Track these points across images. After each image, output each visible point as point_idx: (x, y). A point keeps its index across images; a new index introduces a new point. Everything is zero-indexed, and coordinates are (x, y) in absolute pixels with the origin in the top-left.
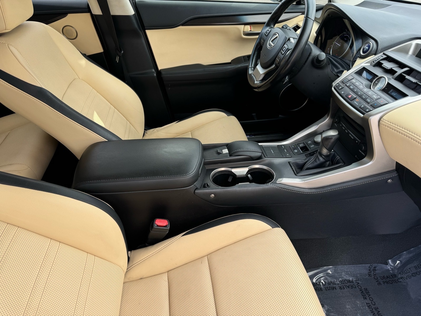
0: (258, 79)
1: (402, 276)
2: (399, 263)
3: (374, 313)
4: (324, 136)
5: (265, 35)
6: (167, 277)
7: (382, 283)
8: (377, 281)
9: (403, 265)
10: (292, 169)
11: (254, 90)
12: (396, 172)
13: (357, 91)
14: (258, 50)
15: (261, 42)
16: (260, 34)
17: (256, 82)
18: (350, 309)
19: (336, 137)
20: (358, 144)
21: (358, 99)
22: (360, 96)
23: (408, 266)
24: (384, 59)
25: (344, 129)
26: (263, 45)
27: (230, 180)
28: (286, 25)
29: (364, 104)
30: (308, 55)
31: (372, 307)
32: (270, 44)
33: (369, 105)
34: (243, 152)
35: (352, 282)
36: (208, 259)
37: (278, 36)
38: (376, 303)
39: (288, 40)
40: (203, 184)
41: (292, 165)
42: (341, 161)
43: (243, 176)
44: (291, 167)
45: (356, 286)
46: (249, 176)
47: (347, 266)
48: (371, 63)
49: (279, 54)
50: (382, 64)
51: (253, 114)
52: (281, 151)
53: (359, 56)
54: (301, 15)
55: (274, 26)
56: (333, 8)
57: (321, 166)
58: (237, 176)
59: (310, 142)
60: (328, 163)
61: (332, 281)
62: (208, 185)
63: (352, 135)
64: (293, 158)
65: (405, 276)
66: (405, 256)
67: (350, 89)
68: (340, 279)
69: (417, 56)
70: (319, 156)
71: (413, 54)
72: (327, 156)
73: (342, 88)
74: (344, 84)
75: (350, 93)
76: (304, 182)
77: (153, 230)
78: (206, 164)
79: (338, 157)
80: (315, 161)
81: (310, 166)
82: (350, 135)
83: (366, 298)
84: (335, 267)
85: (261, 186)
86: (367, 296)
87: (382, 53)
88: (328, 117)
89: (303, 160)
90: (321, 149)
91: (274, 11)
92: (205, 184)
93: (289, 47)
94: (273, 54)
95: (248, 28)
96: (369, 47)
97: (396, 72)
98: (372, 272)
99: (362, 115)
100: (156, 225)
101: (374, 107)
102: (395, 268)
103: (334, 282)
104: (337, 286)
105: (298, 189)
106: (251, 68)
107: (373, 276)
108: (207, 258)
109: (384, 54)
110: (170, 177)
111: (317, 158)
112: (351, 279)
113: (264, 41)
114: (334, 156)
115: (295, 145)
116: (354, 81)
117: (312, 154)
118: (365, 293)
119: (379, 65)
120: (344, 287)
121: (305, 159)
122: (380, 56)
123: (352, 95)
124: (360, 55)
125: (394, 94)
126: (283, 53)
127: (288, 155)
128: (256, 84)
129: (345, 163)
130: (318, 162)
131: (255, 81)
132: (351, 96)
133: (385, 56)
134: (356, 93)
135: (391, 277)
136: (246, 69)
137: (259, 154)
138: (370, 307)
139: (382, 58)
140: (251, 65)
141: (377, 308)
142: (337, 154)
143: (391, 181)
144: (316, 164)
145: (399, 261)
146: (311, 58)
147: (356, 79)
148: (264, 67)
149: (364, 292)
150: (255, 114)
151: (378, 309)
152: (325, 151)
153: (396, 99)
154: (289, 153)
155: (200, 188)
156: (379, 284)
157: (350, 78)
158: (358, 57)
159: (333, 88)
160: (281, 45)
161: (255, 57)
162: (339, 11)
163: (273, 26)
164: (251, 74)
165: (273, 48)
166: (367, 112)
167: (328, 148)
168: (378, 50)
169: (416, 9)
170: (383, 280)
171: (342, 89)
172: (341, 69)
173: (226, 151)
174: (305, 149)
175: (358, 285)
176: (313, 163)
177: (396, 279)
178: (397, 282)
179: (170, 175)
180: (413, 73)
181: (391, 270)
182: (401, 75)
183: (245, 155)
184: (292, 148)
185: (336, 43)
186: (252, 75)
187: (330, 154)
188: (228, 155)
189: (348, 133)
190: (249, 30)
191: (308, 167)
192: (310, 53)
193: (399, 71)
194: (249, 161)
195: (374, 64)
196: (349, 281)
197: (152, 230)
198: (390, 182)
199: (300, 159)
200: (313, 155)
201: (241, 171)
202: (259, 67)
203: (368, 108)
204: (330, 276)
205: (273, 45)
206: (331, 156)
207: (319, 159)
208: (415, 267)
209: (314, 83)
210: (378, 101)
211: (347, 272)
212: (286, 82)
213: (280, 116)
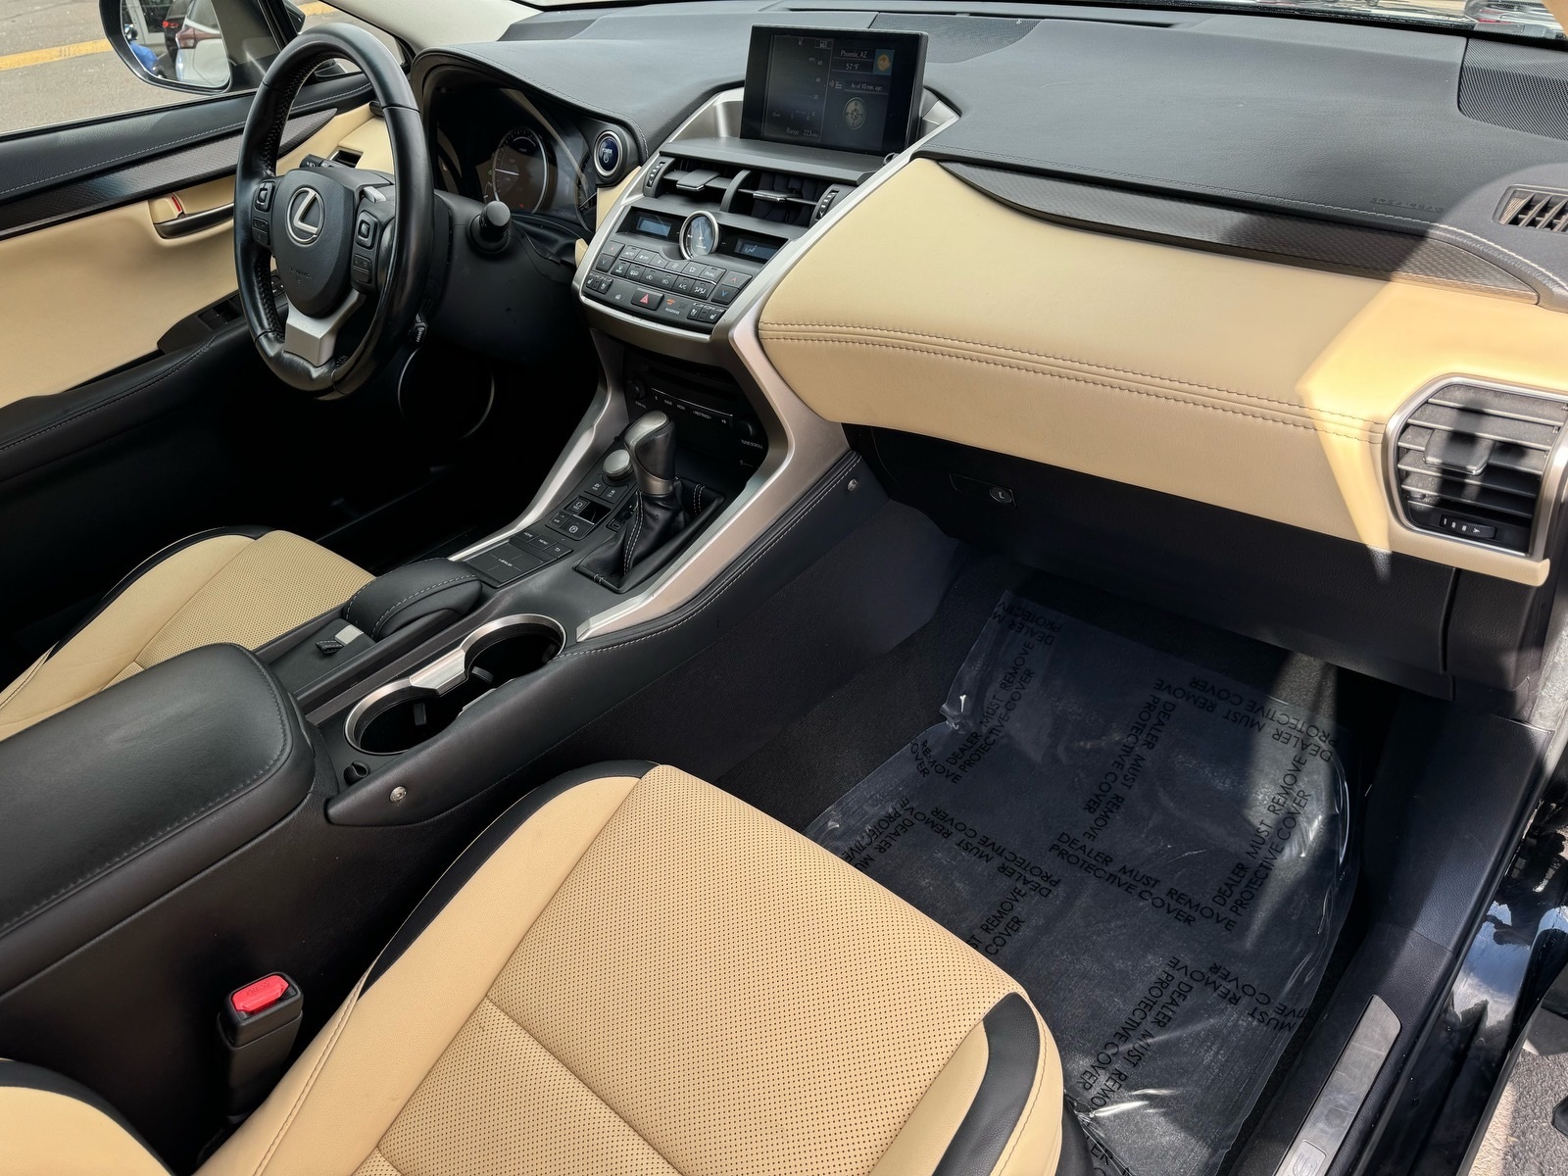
0: (319, 361)
1: (989, 725)
2: (965, 699)
3: (987, 855)
4: (635, 443)
5: (259, 207)
6: (387, 1163)
7: (959, 772)
8: (947, 776)
9: (977, 698)
10: (597, 581)
11: (321, 398)
12: (855, 453)
13: (654, 279)
14: (256, 268)
15: (259, 240)
16: (238, 213)
17: (315, 373)
18: (931, 884)
19: (668, 431)
20: (732, 426)
21: (671, 299)
22: (673, 289)
23: (988, 693)
24: (670, 169)
25: (671, 403)
26: (269, 243)
27: (421, 718)
28: (310, 155)
29: (695, 307)
30: (447, 226)
31: (975, 844)
32: (299, 228)
33: (709, 300)
34: (417, 605)
35: (897, 815)
36: (495, 1004)
37: (318, 196)
38: (977, 828)
39: (361, 199)
40: (341, 778)
41: (591, 573)
42: (713, 494)
43: (458, 681)
44: (591, 578)
45: (912, 818)
46: (476, 671)
47: (863, 783)
48: (644, 187)
49: (354, 252)
50: (675, 182)
51: (335, 503)
52: (531, 550)
53: (599, 182)
54: (337, 114)
55: (274, 170)
56: (445, 61)
57: (667, 534)
58: (440, 693)
59: (597, 485)
60: (681, 517)
61: (852, 844)
62: (361, 770)
63: (703, 412)
64: (578, 551)
65: (994, 722)
66: (970, 672)
67: (632, 278)
68: (868, 827)
69: (743, 136)
70: (648, 508)
71: (732, 133)
72: (670, 498)
73: (610, 286)
74: (609, 273)
75: (639, 289)
76: (652, 598)
77: (242, 1037)
78: (309, 706)
79: (699, 489)
80: (646, 526)
81: (641, 549)
82: (697, 413)
83: (949, 834)
84: (840, 804)
85: (542, 675)
86: (948, 826)
87: (657, 155)
88: (606, 389)
89: (611, 544)
90: (645, 485)
91: (247, 122)
92: (347, 772)
93: (379, 216)
94: (331, 257)
95: (167, 209)
96: (613, 146)
97: (722, 191)
98: (925, 759)
99: (706, 337)
100: (246, 1016)
101: (726, 302)
102: (964, 717)
103: (857, 844)
104: (870, 851)
105: (648, 627)
106: (265, 334)
107: (932, 770)
108: (491, 1001)
109: (663, 154)
110: (210, 808)
111: (648, 517)
112: (890, 810)
113: (267, 229)
114: (686, 492)
115: (561, 513)
116: (628, 253)
117: (624, 514)
118: (940, 823)
119: (666, 188)
120: (887, 839)
121: (616, 538)
122: (654, 165)
123: (648, 294)
124: (601, 180)
125: (750, 250)
126: (368, 241)
127: (558, 550)
128: (319, 377)
129: (725, 497)
130: (657, 527)
131: (309, 373)
132: (646, 297)
133: (669, 161)
134: (655, 284)
135: (969, 745)
136: (248, 347)
137: (471, 589)
138: (970, 847)
139: (665, 167)
140: (260, 324)
141: (985, 839)
142: (693, 482)
143: (854, 483)
144: (652, 536)
145: (962, 695)
146: (459, 233)
147: (634, 248)
148: (317, 313)
149: (937, 821)
150: (342, 500)
151: (987, 839)
152: (658, 486)
153: (763, 261)
154: (559, 544)
155: (339, 792)
156: (956, 778)
157: (614, 250)
158: (598, 186)
159: (583, 298)
160: (346, 217)
161: (258, 296)
162: (472, 66)
163: (269, 172)
164: (278, 356)
165: (320, 241)
166: (715, 323)
167: (660, 472)
168: (642, 146)
169: (667, 14)
170: (958, 765)
171: (611, 289)
172: (562, 241)
173: (349, 634)
174: (595, 511)
175: (914, 812)
176: (643, 536)
177: (981, 741)
178: (988, 747)
179: (204, 804)
180: (764, 179)
181: (959, 730)
182: (737, 194)
183: (425, 612)
184: (557, 528)
185: (500, 169)
186: (287, 356)
187: (674, 488)
188: (370, 641)
189: (689, 409)
190: (177, 213)
191: (636, 553)
192: (451, 219)
193: (731, 187)
194: (451, 624)
195: (652, 190)
196: (889, 819)
197: (240, 1043)
198: (854, 486)
199: (601, 547)
200: (628, 516)
201: (443, 671)
202: (297, 320)
203: (710, 312)
204: (839, 838)
205: (314, 230)
206: (678, 493)
207: (654, 518)
208: (1004, 686)
209: (508, 310)
210: (724, 281)
211: (871, 797)
212: (424, 332)
213: (433, 469)
